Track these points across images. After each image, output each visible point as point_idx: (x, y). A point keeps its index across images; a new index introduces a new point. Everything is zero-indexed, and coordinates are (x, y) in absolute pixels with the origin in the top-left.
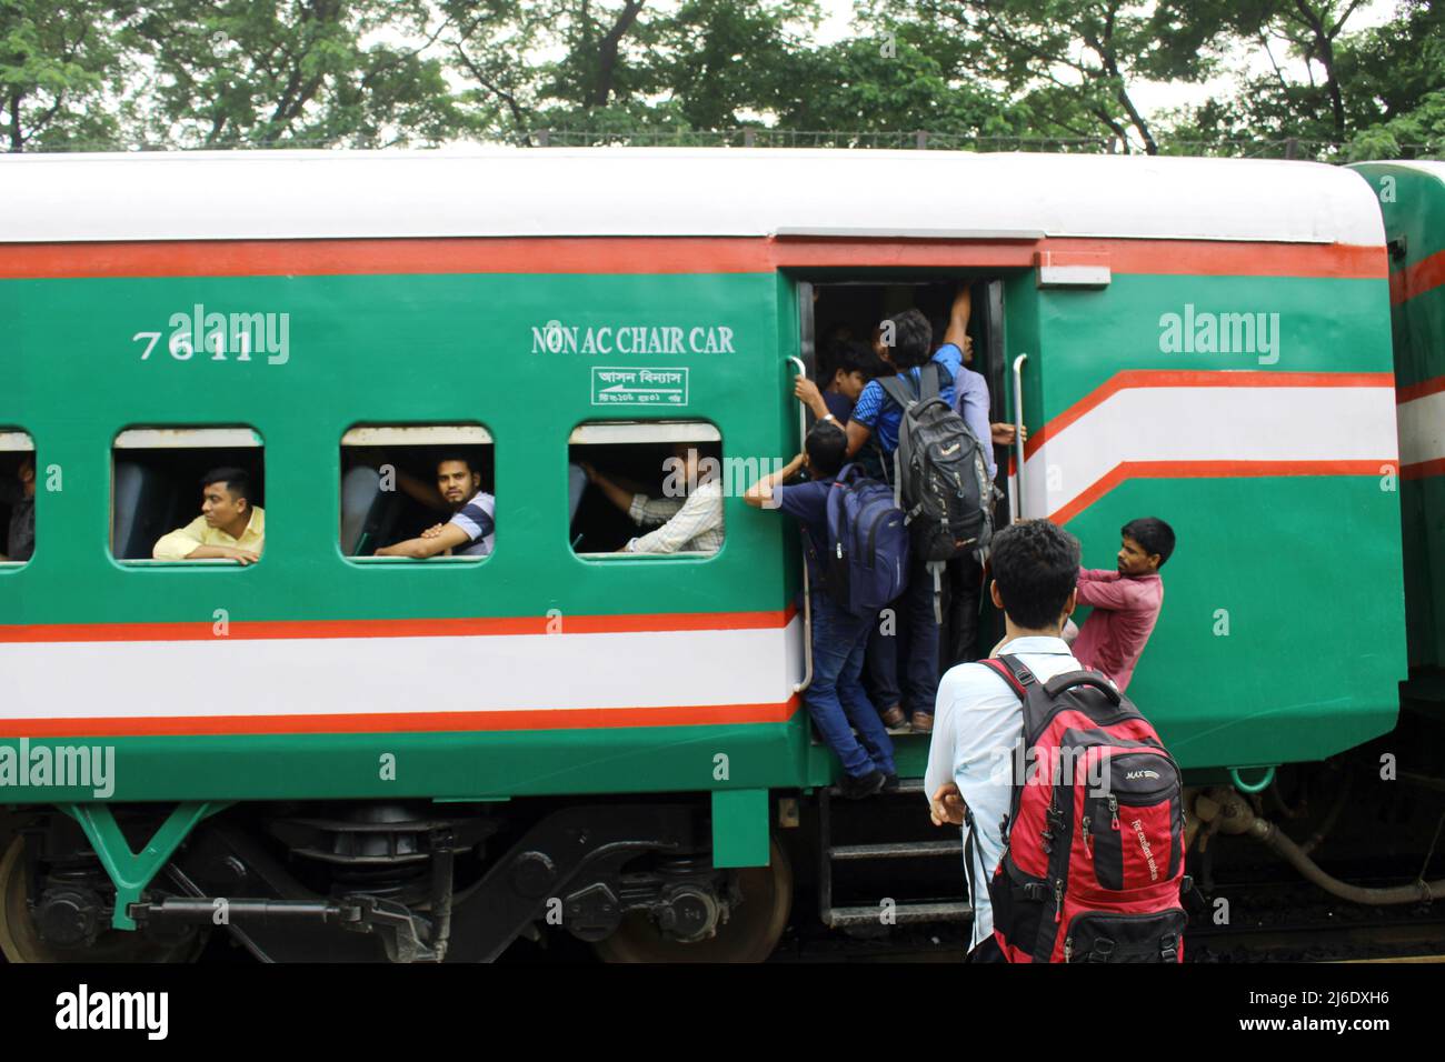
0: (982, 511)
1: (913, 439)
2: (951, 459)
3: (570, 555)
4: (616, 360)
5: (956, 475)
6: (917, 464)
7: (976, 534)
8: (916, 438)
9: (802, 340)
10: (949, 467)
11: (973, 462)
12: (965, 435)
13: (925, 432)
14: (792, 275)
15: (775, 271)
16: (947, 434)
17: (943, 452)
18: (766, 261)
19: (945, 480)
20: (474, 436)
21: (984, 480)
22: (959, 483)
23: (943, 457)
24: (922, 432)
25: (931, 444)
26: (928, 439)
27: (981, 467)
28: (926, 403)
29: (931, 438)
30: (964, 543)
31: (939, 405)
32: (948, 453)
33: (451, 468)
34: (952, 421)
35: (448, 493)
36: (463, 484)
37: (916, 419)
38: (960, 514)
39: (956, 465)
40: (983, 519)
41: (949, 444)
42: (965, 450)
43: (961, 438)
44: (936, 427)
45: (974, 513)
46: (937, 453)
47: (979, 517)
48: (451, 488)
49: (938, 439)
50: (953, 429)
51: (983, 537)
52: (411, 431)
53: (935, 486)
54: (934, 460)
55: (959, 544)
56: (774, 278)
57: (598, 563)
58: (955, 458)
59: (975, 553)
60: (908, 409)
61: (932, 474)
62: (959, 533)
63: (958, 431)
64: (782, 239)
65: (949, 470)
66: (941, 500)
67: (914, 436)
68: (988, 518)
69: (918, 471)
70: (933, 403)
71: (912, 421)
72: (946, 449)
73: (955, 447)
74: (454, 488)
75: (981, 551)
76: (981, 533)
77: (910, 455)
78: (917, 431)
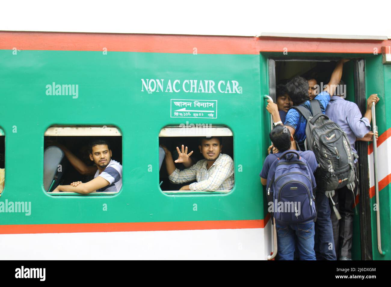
0: (349, 164)
1: (313, 134)
2: (332, 141)
3: (160, 191)
4: (182, 96)
5: (335, 148)
6: (316, 145)
7: (348, 176)
8: (314, 133)
9: (269, 87)
10: (331, 145)
11: (343, 141)
12: (337, 129)
13: (318, 130)
14: (266, 56)
15: (259, 54)
16: (328, 130)
17: (328, 138)
18: (255, 49)
19: (331, 151)
20: (113, 132)
21: (348, 150)
22: (337, 152)
23: (328, 140)
24: (316, 130)
25: (322, 135)
26: (320, 133)
27: (347, 144)
28: (317, 117)
29: (321, 132)
30: (343, 180)
31: (323, 117)
32: (330, 138)
33: (101, 148)
34: (330, 124)
35: (100, 161)
36: (107, 156)
37: (313, 124)
38: (339, 167)
39: (335, 144)
40: (350, 168)
41: (330, 134)
42: (338, 136)
43: (335, 131)
44: (323, 127)
45: (346, 166)
46: (325, 139)
47: (348, 167)
48: (102, 158)
49: (324, 133)
50: (331, 128)
51: (351, 177)
52: (80, 129)
53: (326, 155)
54: (324, 142)
55: (340, 181)
56: (258, 57)
57: (173, 196)
58: (334, 140)
59: (348, 186)
60: (309, 120)
61: (323, 149)
62: (339, 176)
63: (333, 128)
64: (263, 38)
65: (332, 147)
66: (329, 161)
67: (312, 132)
68: (352, 168)
69: (317, 149)
70: (320, 116)
71: (311, 125)
72: (329, 137)
73: (333, 136)
74: (104, 158)
75: (351, 185)
76: (350, 175)
77: (312, 142)
78: (314, 130)
